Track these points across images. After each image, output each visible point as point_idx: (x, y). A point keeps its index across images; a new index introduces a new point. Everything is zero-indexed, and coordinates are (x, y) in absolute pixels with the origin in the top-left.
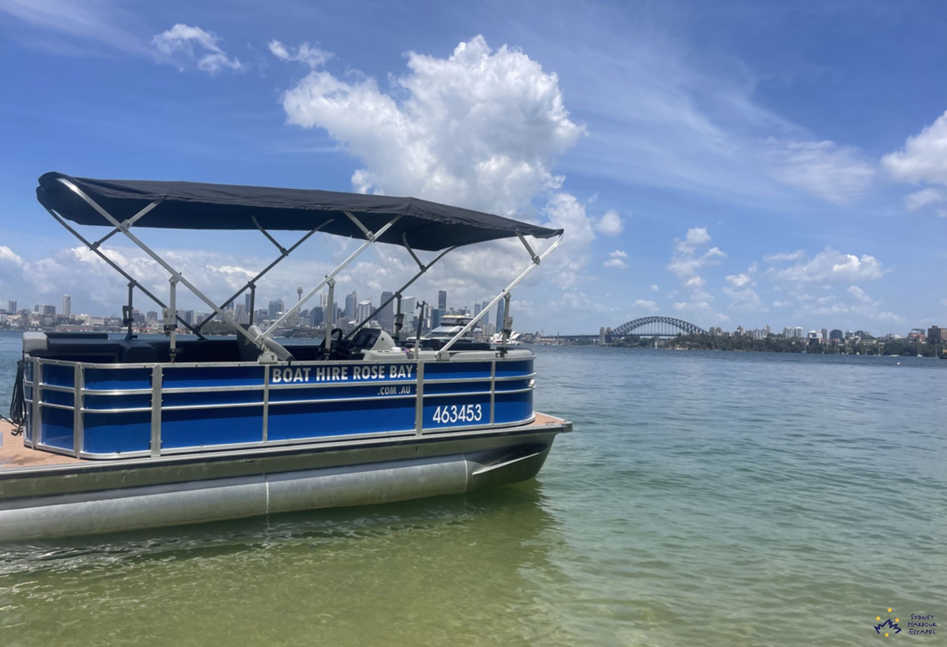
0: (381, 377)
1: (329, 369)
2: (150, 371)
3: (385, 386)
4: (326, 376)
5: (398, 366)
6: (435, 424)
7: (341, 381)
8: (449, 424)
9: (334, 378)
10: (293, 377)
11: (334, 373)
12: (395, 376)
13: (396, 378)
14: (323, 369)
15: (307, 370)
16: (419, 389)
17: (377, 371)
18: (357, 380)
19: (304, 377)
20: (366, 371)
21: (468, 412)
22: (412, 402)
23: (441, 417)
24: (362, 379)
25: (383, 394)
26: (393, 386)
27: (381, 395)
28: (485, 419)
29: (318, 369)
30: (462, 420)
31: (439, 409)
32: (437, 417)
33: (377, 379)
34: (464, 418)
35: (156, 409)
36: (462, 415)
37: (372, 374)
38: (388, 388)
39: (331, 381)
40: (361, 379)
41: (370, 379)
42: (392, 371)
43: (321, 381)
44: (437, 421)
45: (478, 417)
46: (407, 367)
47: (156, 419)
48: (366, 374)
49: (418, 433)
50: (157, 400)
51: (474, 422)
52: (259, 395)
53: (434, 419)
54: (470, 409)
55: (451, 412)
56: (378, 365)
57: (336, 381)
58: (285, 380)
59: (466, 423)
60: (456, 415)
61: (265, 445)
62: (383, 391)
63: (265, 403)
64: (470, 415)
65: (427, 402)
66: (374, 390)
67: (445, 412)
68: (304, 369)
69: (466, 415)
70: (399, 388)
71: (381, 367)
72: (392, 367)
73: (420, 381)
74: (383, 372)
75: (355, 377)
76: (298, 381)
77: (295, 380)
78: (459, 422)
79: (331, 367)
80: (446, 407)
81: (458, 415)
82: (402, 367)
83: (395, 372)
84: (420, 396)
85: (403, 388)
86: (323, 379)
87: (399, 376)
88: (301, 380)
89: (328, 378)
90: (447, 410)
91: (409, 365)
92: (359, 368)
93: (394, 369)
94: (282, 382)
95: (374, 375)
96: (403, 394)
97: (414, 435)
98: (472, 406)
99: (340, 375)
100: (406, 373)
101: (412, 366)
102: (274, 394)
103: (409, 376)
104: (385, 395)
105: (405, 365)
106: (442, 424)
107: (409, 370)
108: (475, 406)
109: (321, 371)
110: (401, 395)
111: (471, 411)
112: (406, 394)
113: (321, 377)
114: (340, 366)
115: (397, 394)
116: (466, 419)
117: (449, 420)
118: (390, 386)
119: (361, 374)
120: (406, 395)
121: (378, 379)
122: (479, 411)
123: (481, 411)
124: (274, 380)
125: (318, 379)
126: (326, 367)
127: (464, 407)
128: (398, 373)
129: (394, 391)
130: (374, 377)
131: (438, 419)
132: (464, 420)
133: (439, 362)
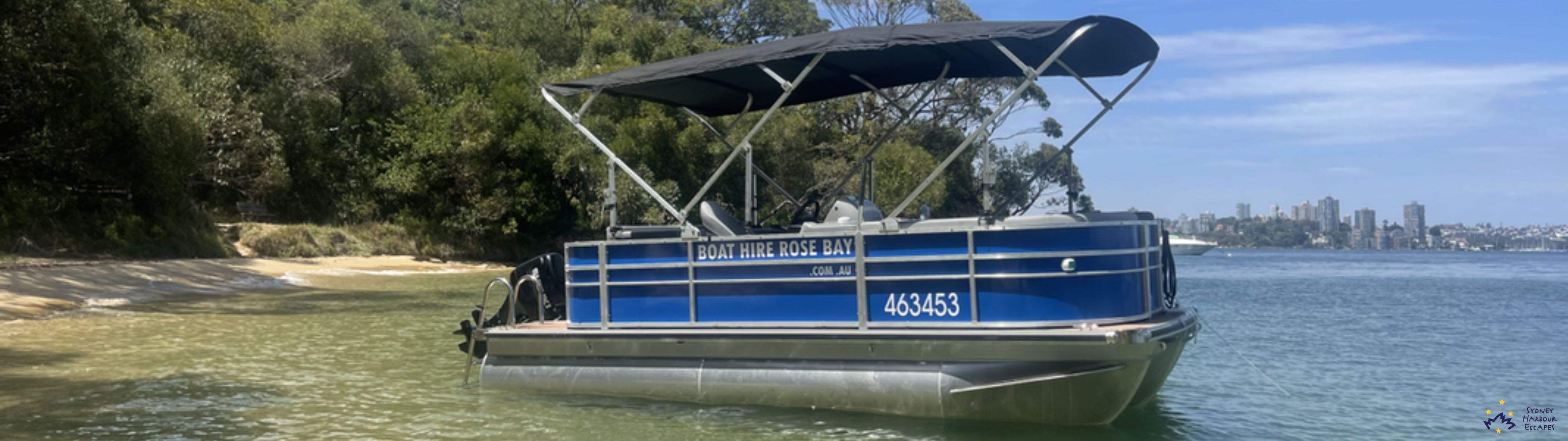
0: (813, 254)
1: (753, 245)
2: (596, 248)
3: (819, 265)
4: (750, 253)
5: (833, 239)
6: (888, 317)
7: (767, 258)
8: (909, 317)
9: (759, 256)
10: (718, 254)
11: (759, 250)
12: (829, 253)
13: (832, 256)
14: (747, 245)
15: (731, 246)
16: (860, 269)
17: (807, 246)
18: (785, 257)
19: (728, 254)
20: (794, 246)
21: (937, 302)
22: (850, 288)
23: (896, 307)
24: (791, 257)
25: (816, 274)
26: (828, 265)
27: (814, 276)
28: (964, 315)
29: (742, 245)
30: (928, 313)
31: (892, 296)
32: (890, 307)
33: (808, 256)
34: (931, 311)
35: (603, 283)
36: (927, 307)
37: (802, 250)
38: (821, 267)
39: (756, 258)
40: (789, 257)
41: (799, 256)
42: (825, 247)
43: (745, 259)
44: (890, 313)
45: (954, 310)
46: (845, 241)
47: (604, 295)
48: (794, 251)
49: (863, 327)
50: (603, 276)
51: (947, 317)
52: (682, 273)
53: (887, 310)
54: (940, 298)
55: (911, 302)
56: (808, 239)
57: (761, 258)
58: (712, 257)
59: (935, 318)
60: (919, 306)
61: (691, 326)
62: (817, 271)
63: (691, 281)
64: (940, 308)
65: (871, 287)
66: (806, 269)
67: (901, 301)
68: (728, 245)
69: (934, 306)
70: (836, 268)
71: (812, 242)
72: (825, 242)
73: (861, 259)
74: (814, 248)
75: (782, 255)
76: (723, 259)
77: (720, 257)
78: (924, 316)
79: (755, 241)
80: (903, 295)
81: (922, 305)
82: (838, 242)
83: (829, 247)
84: (861, 279)
85: (842, 268)
86: (748, 256)
87: (835, 253)
88: (726, 257)
89: (753, 256)
90: (904, 299)
91: (848, 238)
92: (786, 244)
93: (827, 244)
94: (708, 259)
95: (803, 251)
96: (842, 275)
97: (857, 328)
98: (942, 295)
99: (765, 252)
100: (845, 249)
101: (851, 240)
102: (698, 272)
103: (848, 252)
104: (819, 276)
105: (841, 238)
106: (897, 317)
107: (848, 245)
108: (947, 296)
109: (745, 247)
110: (839, 276)
111: (942, 302)
112: (846, 275)
113: (745, 254)
114: (765, 241)
115: (835, 275)
116: (934, 313)
117: (947, 313)
118: (824, 265)
119: (788, 251)
120: (844, 277)
121: (810, 257)
122: (954, 303)
123: (958, 302)
124: (701, 258)
125: (742, 256)
126: (750, 241)
127: (930, 296)
128: (833, 247)
129: (829, 271)
130: (804, 254)
131: (893, 310)
132: (931, 314)
133: (883, 234)
